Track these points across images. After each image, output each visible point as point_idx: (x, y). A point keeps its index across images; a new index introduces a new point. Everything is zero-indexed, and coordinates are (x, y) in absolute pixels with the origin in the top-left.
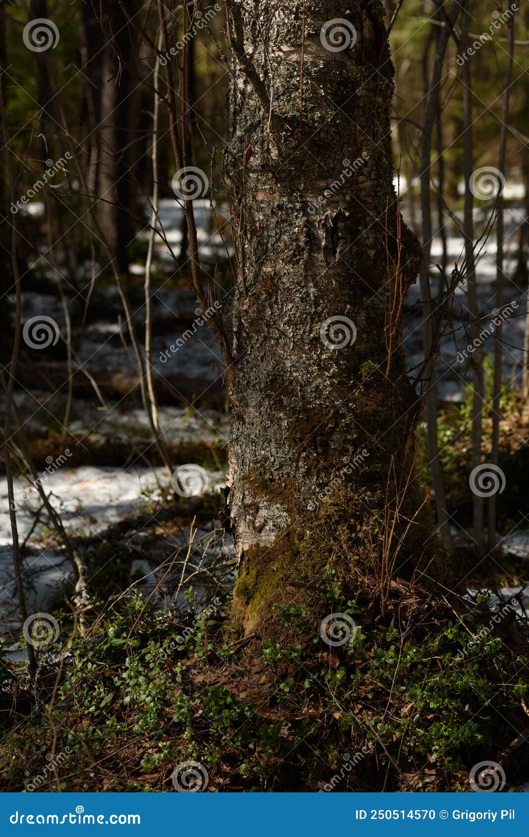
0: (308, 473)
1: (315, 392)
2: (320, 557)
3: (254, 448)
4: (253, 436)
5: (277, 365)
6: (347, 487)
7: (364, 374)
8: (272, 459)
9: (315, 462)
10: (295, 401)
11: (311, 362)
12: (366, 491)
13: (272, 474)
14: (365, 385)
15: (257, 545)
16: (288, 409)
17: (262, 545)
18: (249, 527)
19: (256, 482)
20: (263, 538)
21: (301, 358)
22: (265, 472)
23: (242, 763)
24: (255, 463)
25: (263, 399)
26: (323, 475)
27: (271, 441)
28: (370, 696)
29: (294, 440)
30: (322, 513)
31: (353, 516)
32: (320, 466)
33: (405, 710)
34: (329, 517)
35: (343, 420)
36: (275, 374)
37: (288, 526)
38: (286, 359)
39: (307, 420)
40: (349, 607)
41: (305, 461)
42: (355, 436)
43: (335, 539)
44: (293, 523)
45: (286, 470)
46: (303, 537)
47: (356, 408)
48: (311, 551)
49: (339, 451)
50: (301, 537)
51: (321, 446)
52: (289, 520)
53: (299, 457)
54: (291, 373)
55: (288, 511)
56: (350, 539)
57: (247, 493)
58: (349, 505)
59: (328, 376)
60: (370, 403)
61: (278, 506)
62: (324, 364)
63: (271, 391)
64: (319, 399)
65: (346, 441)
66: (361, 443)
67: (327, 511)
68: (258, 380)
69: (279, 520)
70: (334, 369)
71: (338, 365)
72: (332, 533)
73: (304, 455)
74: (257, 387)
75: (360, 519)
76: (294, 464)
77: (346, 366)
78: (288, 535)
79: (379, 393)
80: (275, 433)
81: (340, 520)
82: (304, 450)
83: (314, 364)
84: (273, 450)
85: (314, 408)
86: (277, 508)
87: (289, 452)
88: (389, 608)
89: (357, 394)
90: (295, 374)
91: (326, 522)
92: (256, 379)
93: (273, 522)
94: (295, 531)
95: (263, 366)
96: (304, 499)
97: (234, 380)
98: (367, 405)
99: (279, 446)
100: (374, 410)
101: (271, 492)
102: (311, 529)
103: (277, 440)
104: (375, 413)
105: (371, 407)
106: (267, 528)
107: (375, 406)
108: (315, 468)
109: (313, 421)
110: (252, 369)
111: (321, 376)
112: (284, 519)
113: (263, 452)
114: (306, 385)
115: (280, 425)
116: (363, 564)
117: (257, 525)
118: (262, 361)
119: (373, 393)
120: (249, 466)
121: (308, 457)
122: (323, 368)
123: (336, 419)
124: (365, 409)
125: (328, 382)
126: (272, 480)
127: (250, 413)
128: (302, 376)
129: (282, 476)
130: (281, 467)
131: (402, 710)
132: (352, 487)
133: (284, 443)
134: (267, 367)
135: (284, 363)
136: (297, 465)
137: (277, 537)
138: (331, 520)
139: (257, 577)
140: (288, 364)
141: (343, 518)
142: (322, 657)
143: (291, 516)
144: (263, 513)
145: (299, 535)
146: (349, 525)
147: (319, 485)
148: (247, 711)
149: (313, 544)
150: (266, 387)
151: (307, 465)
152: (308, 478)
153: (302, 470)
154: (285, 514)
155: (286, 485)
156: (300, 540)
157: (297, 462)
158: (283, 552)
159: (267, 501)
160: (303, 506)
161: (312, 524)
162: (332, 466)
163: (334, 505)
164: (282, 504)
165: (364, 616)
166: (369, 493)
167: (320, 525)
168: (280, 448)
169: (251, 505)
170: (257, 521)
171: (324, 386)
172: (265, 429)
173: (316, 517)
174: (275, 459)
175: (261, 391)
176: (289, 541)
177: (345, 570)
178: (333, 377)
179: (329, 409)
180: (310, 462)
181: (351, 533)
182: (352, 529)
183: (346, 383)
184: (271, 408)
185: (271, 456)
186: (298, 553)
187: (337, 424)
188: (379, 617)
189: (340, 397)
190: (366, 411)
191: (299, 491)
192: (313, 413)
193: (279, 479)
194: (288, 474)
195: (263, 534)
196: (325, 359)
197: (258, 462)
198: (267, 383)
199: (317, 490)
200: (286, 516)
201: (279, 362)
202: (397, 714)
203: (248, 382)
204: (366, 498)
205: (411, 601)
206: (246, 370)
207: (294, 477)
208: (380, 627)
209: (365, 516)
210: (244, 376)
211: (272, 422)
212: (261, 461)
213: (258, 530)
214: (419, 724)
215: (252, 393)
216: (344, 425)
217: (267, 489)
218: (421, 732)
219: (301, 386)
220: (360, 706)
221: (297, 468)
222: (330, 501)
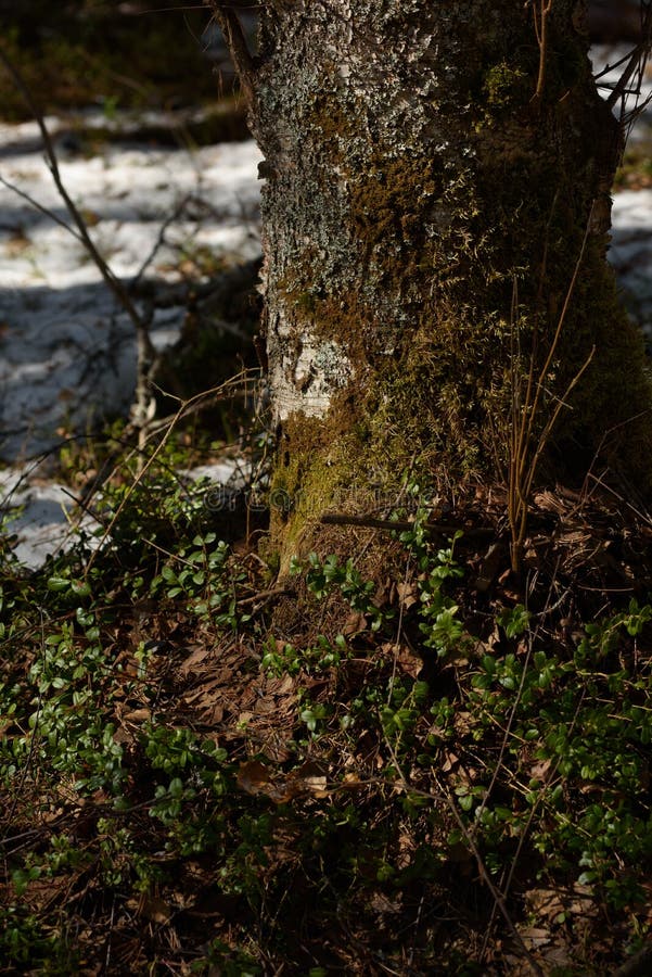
0: (385, 283)
1: (397, 126)
2: (406, 448)
3: (292, 231)
4: (289, 208)
5: (326, 74)
6: (460, 312)
7: (492, 92)
8: (323, 255)
9: (398, 263)
10: (360, 145)
11: (389, 68)
12: (498, 320)
13: (321, 284)
14: (495, 113)
15: (301, 414)
16: (347, 158)
17: (309, 414)
18: (287, 378)
19: (296, 297)
20: (311, 402)
21: (370, 59)
22: (310, 279)
23: (223, 864)
24: (295, 260)
25: (305, 138)
26: (414, 287)
27: (320, 218)
28: (477, 736)
29: (359, 220)
30: (411, 362)
31: (471, 367)
32: (408, 270)
33: (539, 771)
34: (424, 370)
35: (452, 182)
36: (322, 91)
37: (351, 383)
38: (341, 62)
39: (383, 181)
40: (439, 563)
41: (380, 261)
42: (475, 213)
43: (437, 412)
44: (359, 379)
45: (347, 276)
46: (377, 406)
47: (479, 157)
48: (389, 436)
49: (445, 242)
50: (374, 406)
51: (408, 232)
52: (353, 372)
53: (370, 251)
54: (352, 91)
55: (351, 354)
56: (462, 412)
57: (282, 315)
58: (462, 347)
59: (420, 97)
60: (508, 146)
61: (334, 344)
62: (413, 72)
63: (317, 124)
64: (405, 140)
65: (458, 223)
66: (489, 225)
67: (421, 359)
68: (293, 103)
69: (335, 371)
70: (433, 81)
71: (441, 74)
72: (430, 401)
73: (377, 249)
74: (293, 115)
75: (484, 374)
76: (361, 266)
77: (457, 75)
78: (351, 400)
79: (524, 126)
80: (327, 206)
81: (447, 376)
82: (378, 240)
83: (393, 71)
84: (324, 238)
85: (394, 159)
86: (332, 348)
87: (351, 242)
88: (528, 555)
89: (477, 130)
90: (358, 92)
91: (419, 380)
92: (290, 100)
93: (326, 374)
94: (363, 394)
95: (303, 74)
96: (379, 335)
97: (255, 101)
98: (502, 149)
99: (335, 231)
100: (519, 159)
101: (322, 318)
102: (392, 392)
103: (329, 218)
104: (521, 162)
105: (512, 152)
106: (316, 383)
107: (519, 150)
108: (398, 275)
109: (394, 184)
110: (283, 79)
111: (408, 95)
112: (345, 369)
113: (307, 240)
114: (379, 115)
115: (334, 191)
116: (489, 461)
117: (299, 376)
118: (300, 65)
119: (513, 128)
120: (286, 265)
121: (384, 251)
122: (410, 80)
123: (438, 180)
124: (500, 156)
125: (421, 108)
126: (323, 295)
127: (285, 164)
128: (372, 96)
129: (340, 288)
130: (337, 269)
131: (534, 770)
132: (469, 311)
133: (343, 225)
134: (308, 78)
135: (337, 71)
136: (366, 268)
137: (333, 401)
138: (428, 376)
139: (300, 474)
140: (346, 72)
141: (450, 373)
142: (390, 652)
143: (356, 365)
144: (308, 355)
145: (369, 403)
146: (464, 385)
147: (406, 308)
148: (219, 782)
149: (393, 422)
150: (307, 115)
151: (383, 268)
152: (387, 295)
153: (374, 278)
154: (345, 360)
155: (346, 304)
156: (372, 412)
157: (367, 262)
158: (343, 433)
159: (314, 334)
160: (377, 347)
161: (392, 381)
162: (432, 271)
163: (434, 348)
164: (340, 341)
165: (477, 570)
166: (502, 323)
167: (407, 384)
168: (336, 234)
169: (289, 339)
170: (298, 369)
171: (414, 115)
172: (310, 197)
173: (400, 369)
174: (327, 255)
175: (300, 124)
176: (353, 411)
177: (451, 473)
178: (431, 96)
179: (423, 159)
180: (390, 262)
181: (465, 402)
182: (467, 392)
183: (456, 110)
184: (318, 157)
185: (321, 248)
186: (368, 435)
187: (439, 191)
188: (506, 574)
189: (446, 136)
190: (502, 162)
191: (370, 318)
192: (393, 167)
193: (335, 293)
194: (350, 284)
195: (309, 394)
196: (413, 62)
197: (298, 259)
198: (309, 107)
199: (403, 318)
200: (347, 365)
201: (329, 68)
202: (525, 779)
203: (279, 105)
204: (498, 333)
205: (575, 537)
206: (273, 82)
207: (361, 291)
208: (508, 594)
209: (496, 367)
210: (270, 93)
211: (321, 183)
212: (304, 256)
213: (300, 386)
214: (561, 805)
215: (286, 127)
216: (453, 191)
217: (314, 311)
218: (564, 819)
219: (370, 115)
220: (455, 759)
221: (366, 274)
222: (426, 340)
